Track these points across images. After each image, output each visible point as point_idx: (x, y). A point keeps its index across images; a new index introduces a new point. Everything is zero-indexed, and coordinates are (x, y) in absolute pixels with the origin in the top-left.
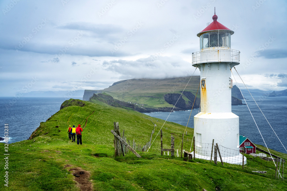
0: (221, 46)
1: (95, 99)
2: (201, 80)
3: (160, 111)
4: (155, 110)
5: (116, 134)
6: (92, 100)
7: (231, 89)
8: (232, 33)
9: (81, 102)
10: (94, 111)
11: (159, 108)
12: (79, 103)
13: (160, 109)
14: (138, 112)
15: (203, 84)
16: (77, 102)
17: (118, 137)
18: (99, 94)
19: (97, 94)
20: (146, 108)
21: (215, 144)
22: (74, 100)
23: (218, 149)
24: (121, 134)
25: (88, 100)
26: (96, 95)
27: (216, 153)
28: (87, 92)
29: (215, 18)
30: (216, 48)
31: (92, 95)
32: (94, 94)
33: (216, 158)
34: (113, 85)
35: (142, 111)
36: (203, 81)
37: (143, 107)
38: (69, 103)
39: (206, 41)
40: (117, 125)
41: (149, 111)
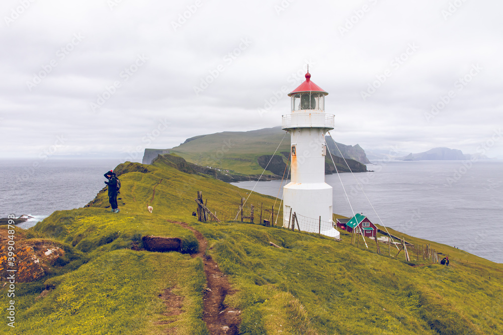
0: (314, 109)
1: (159, 162)
2: (292, 146)
3: (252, 179)
4: (245, 179)
5: (199, 202)
6: (156, 163)
7: (324, 157)
8: (326, 94)
9: (141, 167)
10: (162, 180)
11: (250, 175)
12: (138, 167)
13: (252, 177)
14: (221, 181)
15: (294, 151)
16: (136, 166)
17: (202, 204)
18: (165, 156)
19: (162, 155)
20: (233, 176)
21: (293, 213)
22: (132, 164)
23: (296, 217)
24: (204, 201)
25: (150, 163)
26: (161, 157)
27: (293, 221)
28: (148, 152)
29: (308, 77)
30: (308, 111)
31: (156, 156)
32: (159, 155)
33: (293, 226)
34: (185, 142)
35: (227, 179)
36: (294, 147)
37: (228, 174)
38: (124, 169)
39: (298, 101)
40: (200, 194)
41: (236, 181)
